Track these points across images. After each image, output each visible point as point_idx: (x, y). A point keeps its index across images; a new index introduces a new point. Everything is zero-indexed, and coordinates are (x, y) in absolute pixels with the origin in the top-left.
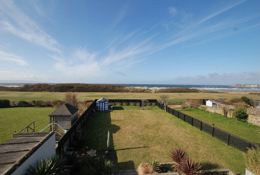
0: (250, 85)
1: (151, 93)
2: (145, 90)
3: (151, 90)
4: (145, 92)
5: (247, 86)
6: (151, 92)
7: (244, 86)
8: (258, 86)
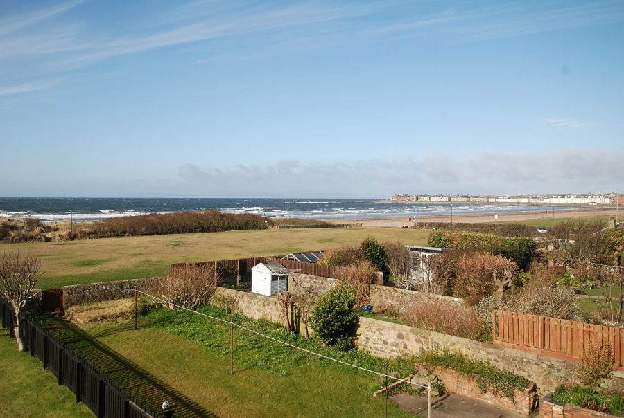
0: (430, 197)
1: (48, 240)
2: (13, 228)
3: (48, 229)
4: (14, 240)
5: (425, 199)
6: (49, 235)
7: (417, 198)
8: (450, 200)
